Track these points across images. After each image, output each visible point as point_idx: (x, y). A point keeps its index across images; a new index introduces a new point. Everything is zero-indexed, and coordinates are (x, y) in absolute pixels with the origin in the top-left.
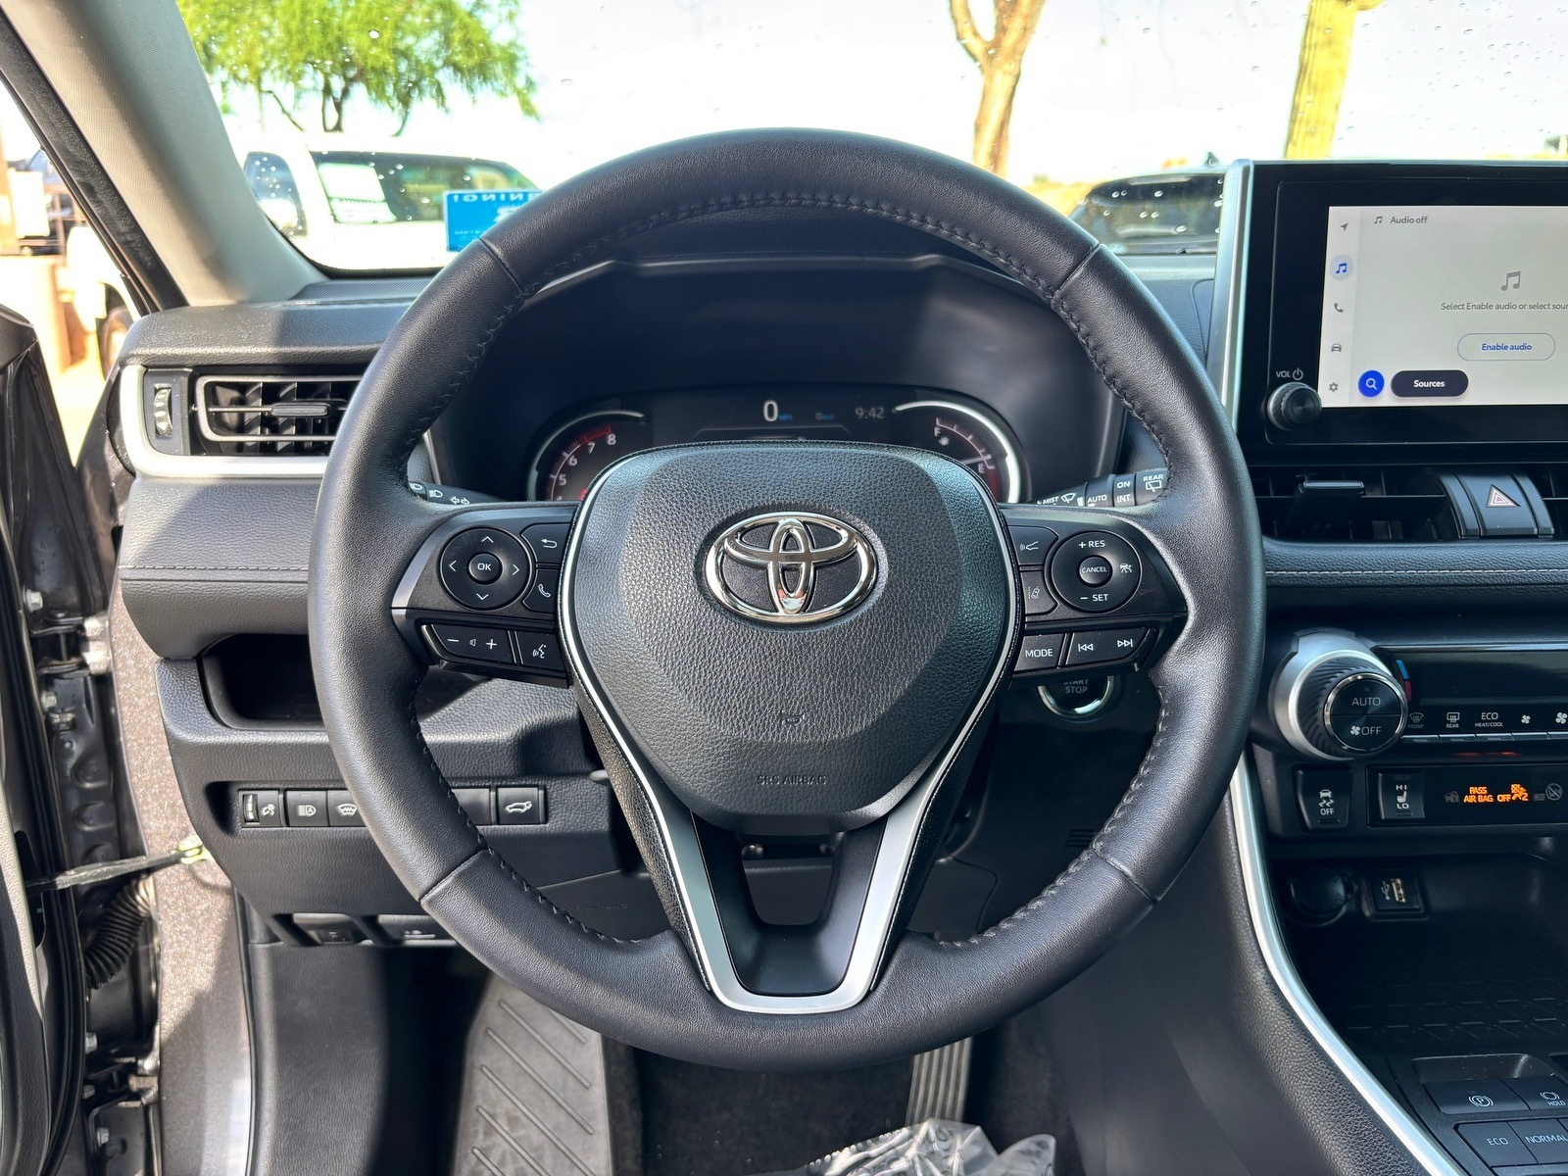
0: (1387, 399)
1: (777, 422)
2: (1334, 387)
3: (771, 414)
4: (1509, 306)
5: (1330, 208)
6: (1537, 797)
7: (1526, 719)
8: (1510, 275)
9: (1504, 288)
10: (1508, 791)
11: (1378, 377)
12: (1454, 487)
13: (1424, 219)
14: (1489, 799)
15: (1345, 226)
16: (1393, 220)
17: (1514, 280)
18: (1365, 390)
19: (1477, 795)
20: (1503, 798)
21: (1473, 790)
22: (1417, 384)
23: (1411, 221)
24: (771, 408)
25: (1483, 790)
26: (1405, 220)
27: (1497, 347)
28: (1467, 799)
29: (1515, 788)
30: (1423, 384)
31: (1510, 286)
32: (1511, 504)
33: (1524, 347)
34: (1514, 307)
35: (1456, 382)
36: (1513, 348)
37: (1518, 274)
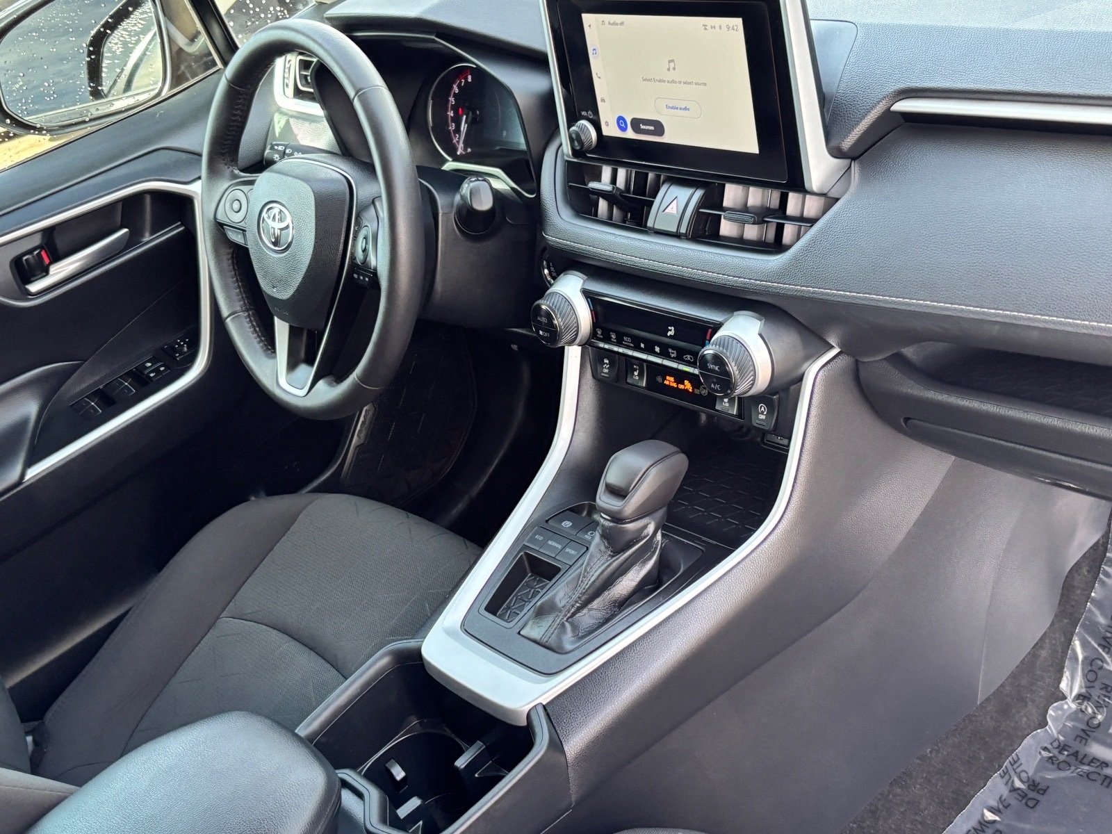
0: (630, 134)
2: (608, 124)
4: (673, 82)
5: (582, 14)
6: (697, 391)
7: (642, 345)
8: (670, 61)
9: (669, 70)
10: (683, 384)
13: (622, 23)
14: (675, 385)
15: (590, 26)
16: (610, 23)
17: (672, 65)
19: (670, 381)
20: (681, 387)
22: (642, 127)
23: (617, 24)
25: (672, 379)
26: (615, 24)
27: (673, 108)
29: (686, 382)
30: (644, 127)
31: (671, 69)
32: (675, 211)
33: (686, 109)
34: (675, 82)
35: (659, 127)
36: (680, 109)
37: (673, 61)
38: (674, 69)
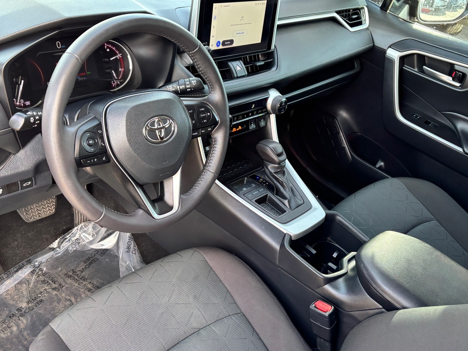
0: (221, 47)
1: (61, 48)
2: (212, 45)
3: (59, 46)
4: (241, 24)
5: (214, 4)
7: (245, 116)
8: (242, 17)
9: (241, 20)
11: (219, 42)
12: (230, 64)
13: (229, 6)
14: (236, 130)
15: (216, 8)
16: (224, 6)
17: (242, 18)
18: (218, 46)
20: (238, 129)
21: (234, 129)
22: (226, 43)
23: (227, 6)
24: (58, 43)
26: (226, 6)
27: (239, 33)
28: (233, 131)
29: (239, 127)
30: (227, 43)
32: (241, 69)
33: (243, 33)
35: (232, 42)
36: (241, 33)
37: (243, 17)
38: (243, 20)
